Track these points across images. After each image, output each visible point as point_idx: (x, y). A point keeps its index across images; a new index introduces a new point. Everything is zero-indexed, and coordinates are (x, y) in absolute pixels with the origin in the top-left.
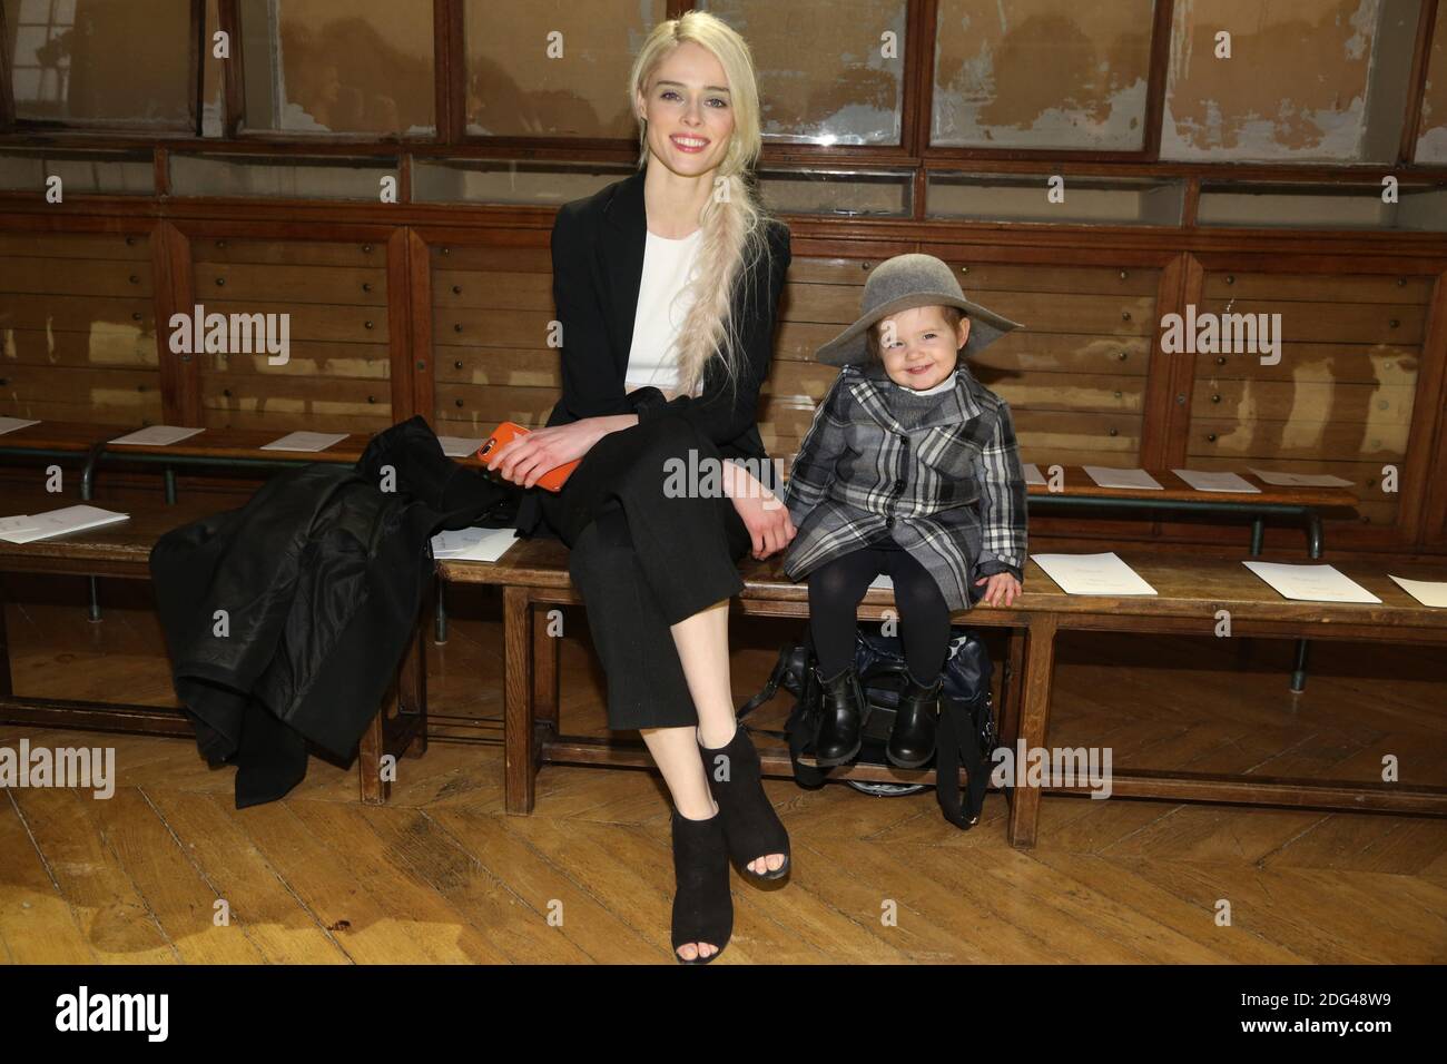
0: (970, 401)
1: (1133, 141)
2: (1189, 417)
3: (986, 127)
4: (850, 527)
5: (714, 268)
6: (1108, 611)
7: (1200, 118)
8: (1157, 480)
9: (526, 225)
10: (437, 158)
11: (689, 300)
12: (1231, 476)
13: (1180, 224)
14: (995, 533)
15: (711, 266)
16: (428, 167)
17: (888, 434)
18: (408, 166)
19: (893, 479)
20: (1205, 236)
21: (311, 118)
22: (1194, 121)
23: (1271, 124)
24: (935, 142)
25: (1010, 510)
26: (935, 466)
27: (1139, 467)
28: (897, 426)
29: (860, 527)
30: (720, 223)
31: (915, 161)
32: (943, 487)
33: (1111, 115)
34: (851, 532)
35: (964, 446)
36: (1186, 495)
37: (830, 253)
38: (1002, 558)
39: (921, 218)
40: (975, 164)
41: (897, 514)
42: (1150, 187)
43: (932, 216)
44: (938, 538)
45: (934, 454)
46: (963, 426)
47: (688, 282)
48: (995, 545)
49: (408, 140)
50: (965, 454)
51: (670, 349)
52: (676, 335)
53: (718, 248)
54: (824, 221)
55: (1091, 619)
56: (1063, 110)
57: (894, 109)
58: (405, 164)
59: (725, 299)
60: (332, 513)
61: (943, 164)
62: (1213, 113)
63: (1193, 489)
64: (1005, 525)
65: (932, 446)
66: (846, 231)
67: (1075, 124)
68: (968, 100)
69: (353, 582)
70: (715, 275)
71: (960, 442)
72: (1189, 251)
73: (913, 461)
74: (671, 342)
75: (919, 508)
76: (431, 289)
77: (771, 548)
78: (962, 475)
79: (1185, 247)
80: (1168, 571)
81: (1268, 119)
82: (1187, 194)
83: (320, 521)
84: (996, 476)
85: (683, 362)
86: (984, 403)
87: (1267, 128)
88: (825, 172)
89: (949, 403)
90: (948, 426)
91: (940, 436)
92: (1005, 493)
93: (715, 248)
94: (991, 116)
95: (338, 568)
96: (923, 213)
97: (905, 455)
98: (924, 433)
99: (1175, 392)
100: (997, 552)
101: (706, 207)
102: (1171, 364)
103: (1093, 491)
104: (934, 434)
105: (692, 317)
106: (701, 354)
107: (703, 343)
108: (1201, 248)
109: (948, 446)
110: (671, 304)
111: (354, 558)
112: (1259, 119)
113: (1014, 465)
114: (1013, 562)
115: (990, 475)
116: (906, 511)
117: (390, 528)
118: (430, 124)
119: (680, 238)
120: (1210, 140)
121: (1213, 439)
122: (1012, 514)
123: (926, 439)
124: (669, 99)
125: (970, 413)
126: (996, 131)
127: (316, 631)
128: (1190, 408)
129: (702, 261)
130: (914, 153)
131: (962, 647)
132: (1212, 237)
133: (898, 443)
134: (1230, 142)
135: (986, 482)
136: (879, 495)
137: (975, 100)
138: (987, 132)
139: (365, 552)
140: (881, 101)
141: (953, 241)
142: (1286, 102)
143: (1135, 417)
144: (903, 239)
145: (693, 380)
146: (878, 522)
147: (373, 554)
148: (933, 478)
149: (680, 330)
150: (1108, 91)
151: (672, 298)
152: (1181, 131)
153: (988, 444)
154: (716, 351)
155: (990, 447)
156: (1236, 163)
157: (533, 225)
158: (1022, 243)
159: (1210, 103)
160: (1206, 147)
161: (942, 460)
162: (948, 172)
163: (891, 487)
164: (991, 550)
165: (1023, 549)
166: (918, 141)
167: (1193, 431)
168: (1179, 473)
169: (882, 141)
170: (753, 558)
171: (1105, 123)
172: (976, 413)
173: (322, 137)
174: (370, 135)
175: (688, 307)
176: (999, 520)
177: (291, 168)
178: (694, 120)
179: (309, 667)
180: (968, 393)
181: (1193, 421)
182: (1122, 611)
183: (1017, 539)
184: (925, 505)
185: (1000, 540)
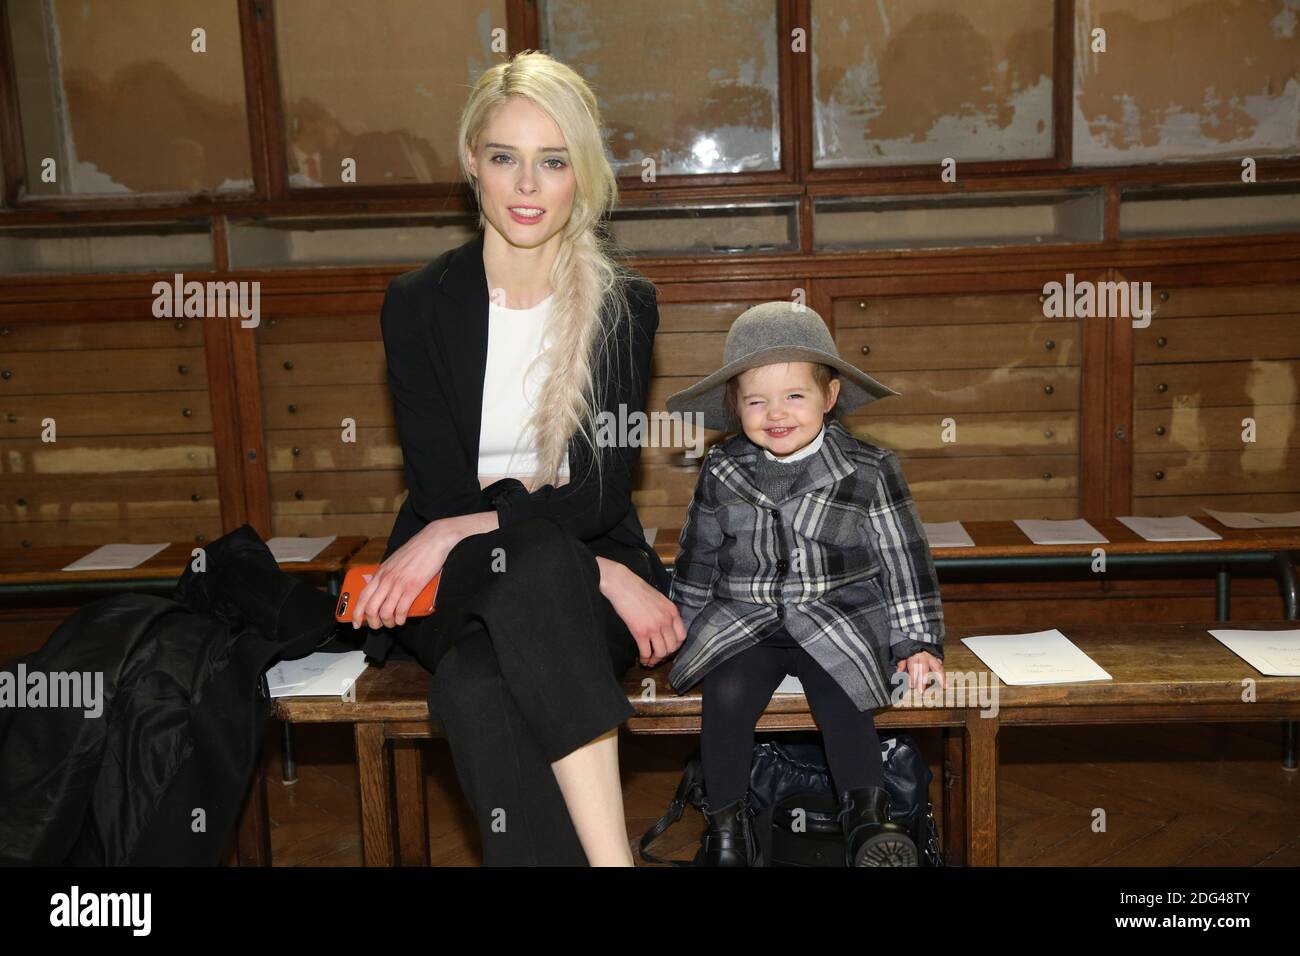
0: (840, 458)
1: (1041, 147)
2: (1130, 453)
3: (877, 142)
4: (739, 624)
5: (569, 333)
6: (1056, 702)
7: (1115, 114)
8: (1101, 532)
9: (364, 288)
10: (256, 219)
11: (543, 373)
12: (1185, 521)
13: (1102, 238)
14: (901, 608)
15: (565, 332)
16: (245, 229)
17: (760, 510)
18: (223, 230)
19: (774, 560)
20: (1131, 250)
21: (106, 178)
22: (1109, 119)
23: (1196, 116)
24: (818, 164)
25: (912, 579)
26: (816, 538)
27: (1079, 518)
28: (763, 498)
29: (749, 622)
30: (571, 282)
31: (798, 189)
32: (829, 558)
33: (1015, 120)
34: (740, 629)
35: (845, 510)
36: (1136, 547)
37: (709, 297)
38: (914, 636)
39: (809, 250)
40: (863, 187)
41: (786, 601)
42: (1065, 198)
43: (822, 246)
44: (838, 628)
45: (812, 524)
46: (837, 488)
47: (542, 352)
48: (904, 622)
49: (221, 197)
50: (848, 519)
51: (524, 430)
52: (531, 413)
53: (572, 310)
54: (701, 262)
55: (1039, 713)
56: (960, 118)
57: (770, 128)
58: (218, 228)
59: (585, 369)
60: (145, 654)
61: (829, 190)
62: (1129, 108)
63: (1141, 540)
64: (911, 596)
65: (808, 516)
66: (726, 272)
67: (975, 132)
68: (854, 113)
69: (174, 734)
70: (571, 341)
71: (837, 505)
72: (1114, 268)
73: (789, 535)
74: (526, 421)
75: (808, 587)
76: (259, 366)
77: (661, 653)
78: (851, 543)
79: (1110, 264)
80: (1123, 648)
81: (1192, 111)
82: (1106, 204)
83: (132, 664)
84: (890, 540)
85: (542, 442)
86: (859, 458)
87: (1191, 121)
88: (696, 207)
89: (818, 465)
90: (820, 490)
91: (813, 503)
92: (903, 559)
93: (568, 310)
94: (879, 130)
95: (154, 721)
96: (811, 245)
97: (779, 530)
98: (795, 504)
99: (1112, 429)
100: (907, 630)
101: (555, 267)
102: (1106, 396)
103: (1028, 550)
104: (806, 502)
105: (548, 392)
106: (561, 432)
107: (564, 420)
108: (1128, 264)
109: (825, 513)
110: (525, 378)
111: (174, 706)
112: (1182, 112)
113: (909, 525)
114: (927, 638)
115: (883, 540)
116: (795, 594)
117: (215, 665)
118: (246, 177)
119: (530, 306)
120: (1128, 139)
121: (1162, 476)
122: (917, 583)
123: (799, 508)
124: (501, 163)
125: (842, 471)
126: (885, 145)
127: (131, 798)
128: (1131, 442)
129: (553, 327)
130: (797, 178)
131: (893, 751)
132: (1138, 250)
133: (770, 519)
134: (1151, 140)
135: (880, 549)
136: (762, 582)
137: (862, 112)
138: (877, 148)
139: (186, 697)
140: (755, 121)
141: (847, 274)
142: (1211, 90)
143: (1071, 457)
144: (791, 276)
145: (555, 463)
146: (768, 614)
147: (197, 698)
148: (816, 551)
149: (535, 405)
150: (1010, 91)
151: (524, 371)
152: (1094, 131)
153: (872, 505)
154: (578, 428)
155: (876, 507)
156: (1160, 164)
157: (371, 288)
158: (925, 271)
159: (1126, 97)
160: (1124, 147)
161: (822, 531)
162: (835, 198)
163: (774, 570)
164: (901, 628)
165: (938, 620)
166: (800, 161)
167: (1137, 468)
168: (1125, 521)
169: (760, 166)
170: (641, 666)
171: (1009, 128)
172: (850, 470)
173: (121, 200)
174: (176, 195)
175: (542, 381)
176: (903, 593)
177: (84, 240)
178: (528, 187)
179: (123, 841)
180: (836, 450)
181: (1136, 457)
182: (1073, 701)
183: (928, 610)
184: (814, 583)
185: (909, 616)
